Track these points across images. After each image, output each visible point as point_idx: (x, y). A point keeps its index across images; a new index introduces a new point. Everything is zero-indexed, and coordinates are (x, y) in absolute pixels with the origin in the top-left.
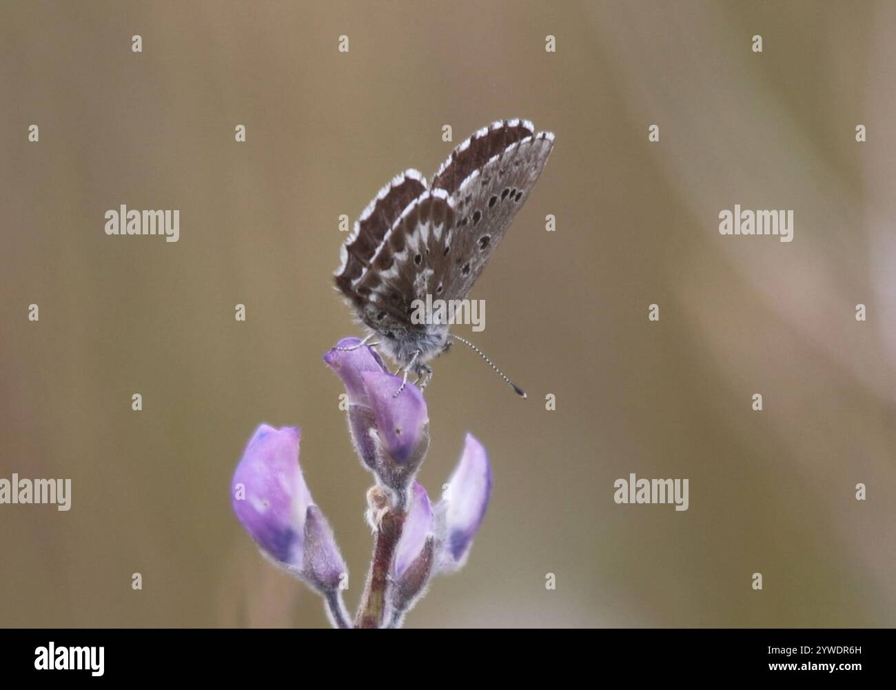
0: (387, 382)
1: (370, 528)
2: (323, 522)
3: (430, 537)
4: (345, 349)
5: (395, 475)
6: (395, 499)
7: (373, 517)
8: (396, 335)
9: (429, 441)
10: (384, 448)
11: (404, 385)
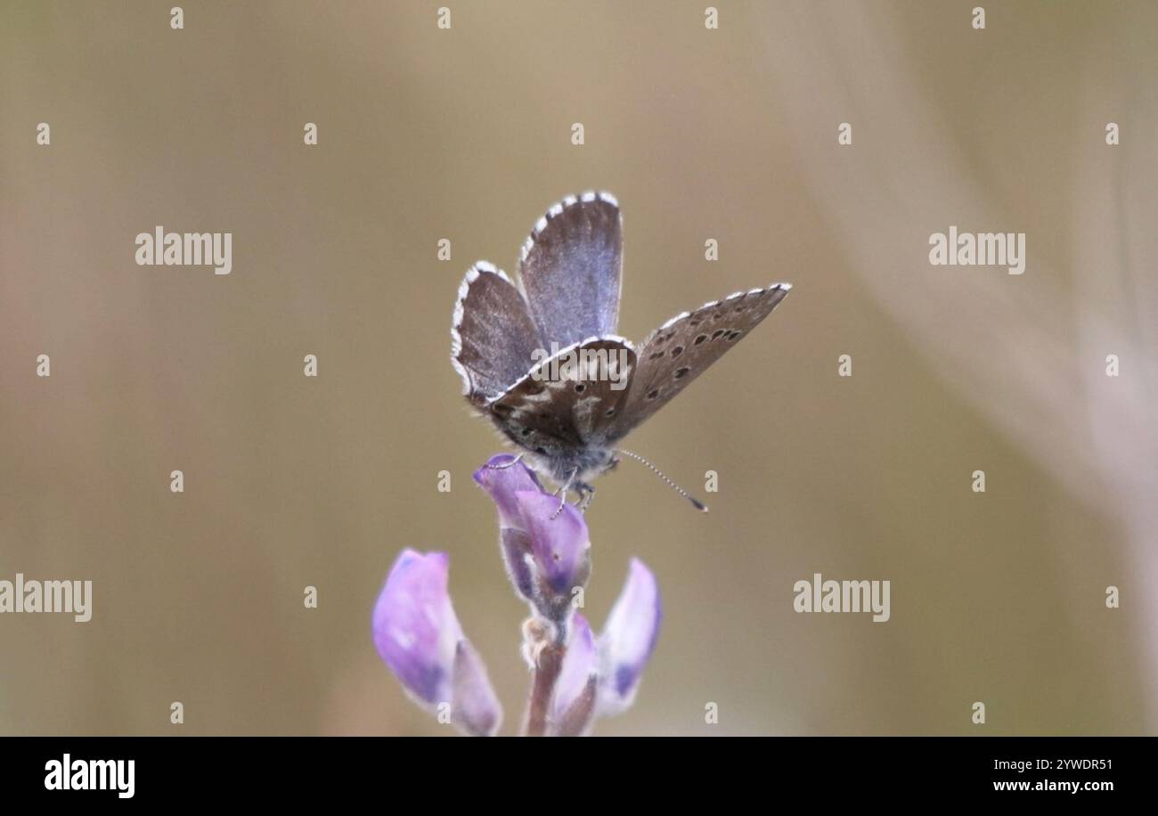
0: (543, 503)
1: (525, 665)
2: (474, 658)
3: (593, 674)
4: (497, 466)
5: (553, 606)
6: (553, 632)
7: (531, 651)
8: (547, 451)
9: (591, 568)
10: (542, 577)
11: (563, 506)
